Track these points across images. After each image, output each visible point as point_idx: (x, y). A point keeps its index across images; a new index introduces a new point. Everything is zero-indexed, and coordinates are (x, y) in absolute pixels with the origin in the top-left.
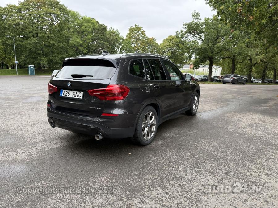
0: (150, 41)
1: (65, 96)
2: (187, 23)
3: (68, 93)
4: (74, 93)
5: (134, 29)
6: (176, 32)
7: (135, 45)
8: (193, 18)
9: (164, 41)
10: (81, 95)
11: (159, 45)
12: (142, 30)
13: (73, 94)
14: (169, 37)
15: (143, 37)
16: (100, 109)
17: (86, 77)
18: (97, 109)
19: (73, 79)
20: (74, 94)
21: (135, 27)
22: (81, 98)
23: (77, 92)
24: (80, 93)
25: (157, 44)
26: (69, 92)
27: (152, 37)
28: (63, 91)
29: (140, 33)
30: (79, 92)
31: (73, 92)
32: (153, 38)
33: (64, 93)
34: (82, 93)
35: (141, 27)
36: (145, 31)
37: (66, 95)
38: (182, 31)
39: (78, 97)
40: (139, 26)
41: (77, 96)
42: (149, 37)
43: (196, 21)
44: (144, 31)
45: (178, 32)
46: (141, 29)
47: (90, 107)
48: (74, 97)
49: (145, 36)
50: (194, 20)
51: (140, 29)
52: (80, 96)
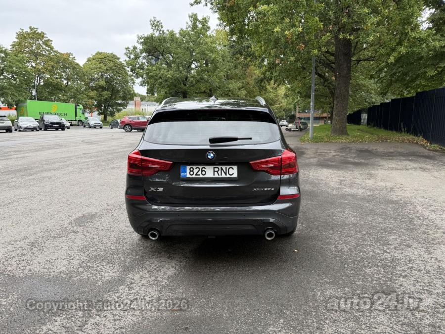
0: (65, 59)
1: (194, 176)
2: (143, 36)
3: (202, 171)
4: (216, 169)
5: (28, 34)
6: (126, 49)
7: (34, 65)
8: (152, 28)
9: (89, 60)
10: (234, 172)
11: (82, 66)
12: (46, 39)
13: (214, 171)
14: (96, 54)
15: (48, 51)
16: (273, 189)
17: (238, 141)
18: (267, 190)
19: (211, 146)
20: (217, 172)
21: (29, 31)
22: (235, 175)
23: (224, 168)
24: (232, 168)
25: (77, 64)
26: (203, 169)
27: (65, 52)
28: (188, 168)
29: (41, 42)
30: (228, 167)
31: (214, 168)
32: (69, 55)
33: (191, 171)
34: (235, 168)
35: (42, 32)
36: (52, 41)
37: (196, 175)
38: (135, 48)
39: (228, 176)
40: (39, 31)
41: (226, 174)
42: (60, 52)
43: (157, 34)
44: (49, 39)
45: (128, 48)
46: (43, 37)
47: (255, 189)
48: (216, 175)
49: (52, 49)
50: (155, 32)
51: (41, 35)
52: (231, 173)
